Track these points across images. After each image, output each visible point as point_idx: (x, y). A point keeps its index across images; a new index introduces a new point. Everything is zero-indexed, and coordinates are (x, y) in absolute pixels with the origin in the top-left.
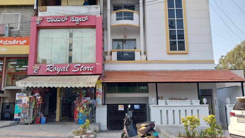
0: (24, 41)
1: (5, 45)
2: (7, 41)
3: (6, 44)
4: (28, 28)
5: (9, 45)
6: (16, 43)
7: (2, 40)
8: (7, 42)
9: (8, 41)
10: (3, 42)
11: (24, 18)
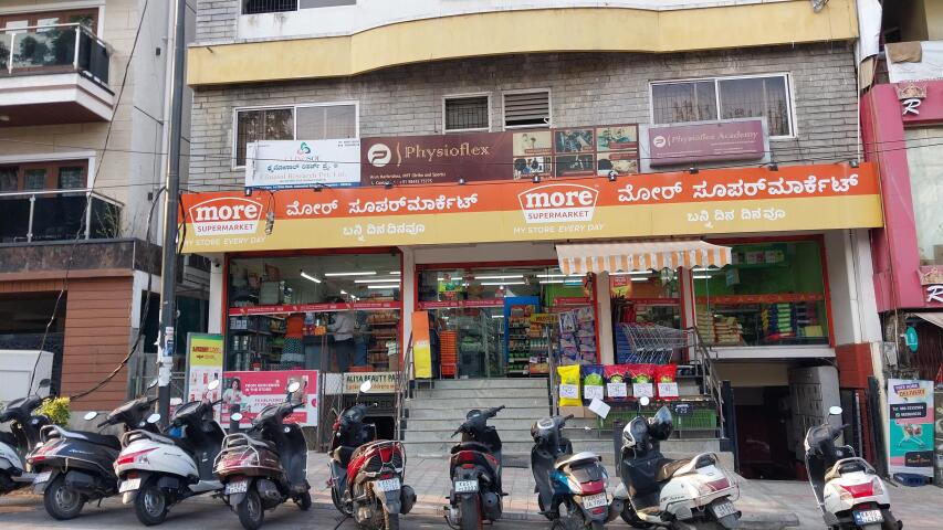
0: (848, 177)
1: (776, 196)
2: (782, 179)
3: (779, 193)
4: (830, 129)
5: (793, 195)
6: (817, 187)
7: (764, 180)
8: (781, 187)
9: (787, 183)
10: (768, 187)
11: (810, 90)
